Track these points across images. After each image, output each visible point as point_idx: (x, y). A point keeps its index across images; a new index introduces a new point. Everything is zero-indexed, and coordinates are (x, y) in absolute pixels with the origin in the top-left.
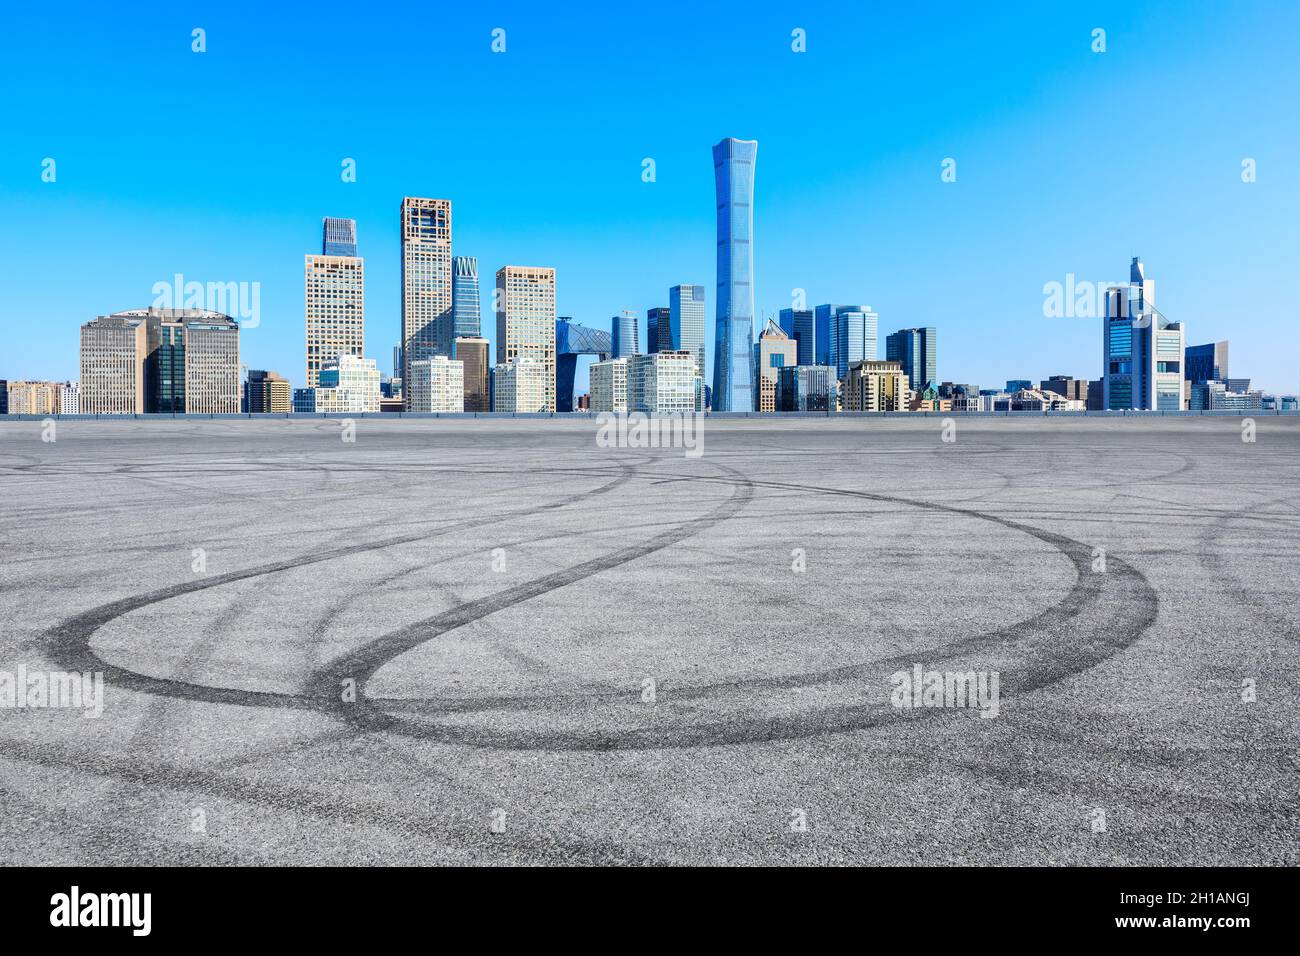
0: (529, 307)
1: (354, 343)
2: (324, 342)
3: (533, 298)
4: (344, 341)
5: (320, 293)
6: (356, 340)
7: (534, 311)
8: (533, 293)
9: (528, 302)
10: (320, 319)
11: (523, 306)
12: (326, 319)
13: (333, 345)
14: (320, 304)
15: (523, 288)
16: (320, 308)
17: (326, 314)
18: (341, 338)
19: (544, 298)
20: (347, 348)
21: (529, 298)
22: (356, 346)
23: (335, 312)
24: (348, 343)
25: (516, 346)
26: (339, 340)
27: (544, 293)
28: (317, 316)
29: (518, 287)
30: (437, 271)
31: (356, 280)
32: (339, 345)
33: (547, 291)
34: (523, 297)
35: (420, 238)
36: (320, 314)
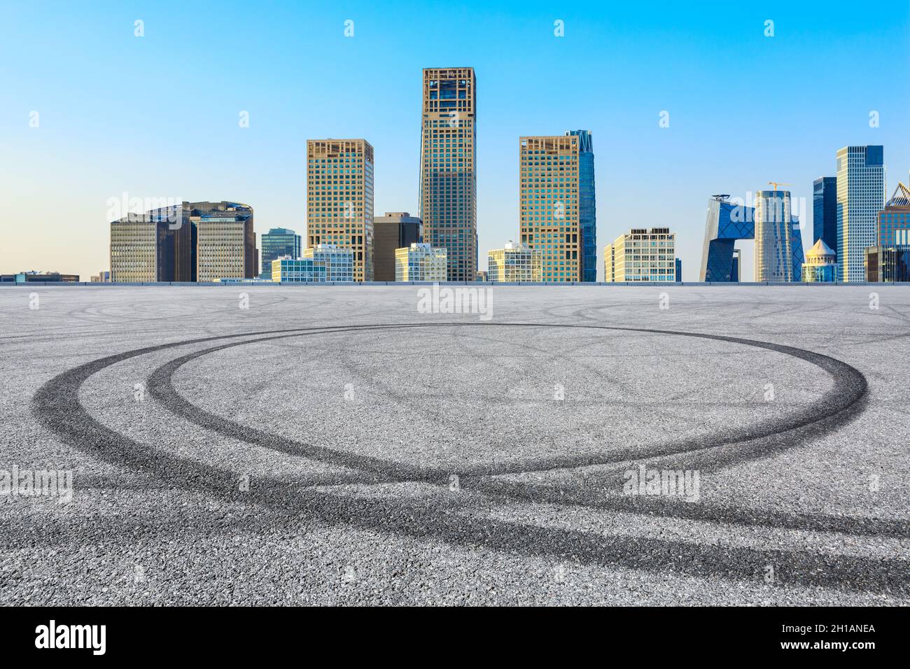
0: (546, 183)
1: (354, 231)
2: (324, 231)
3: (552, 172)
4: (344, 229)
5: (320, 180)
6: (357, 229)
7: (552, 188)
8: (552, 166)
9: (546, 178)
10: (321, 207)
11: (540, 183)
12: (327, 207)
13: (333, 234)
14: (320, 191)
15: (540, 161)
16: (321, 196)
17: (327, 202)
18: (341, 226)
19: (564, 172)
20: (348, 237)
21: (546, 172)
22: (357, 235)
23: (335, 199)
24: (348, 231)
25: (531, 230)
26: (339, 229)
27: (565, 166)
28: (317, 204)
29: (534, 161)
30: (457, 148)
31: (357, 164)
32: (338, 234)
33: (568, 163)
34: (539, 172)
35: (439, 113)
36: (321, 202)
